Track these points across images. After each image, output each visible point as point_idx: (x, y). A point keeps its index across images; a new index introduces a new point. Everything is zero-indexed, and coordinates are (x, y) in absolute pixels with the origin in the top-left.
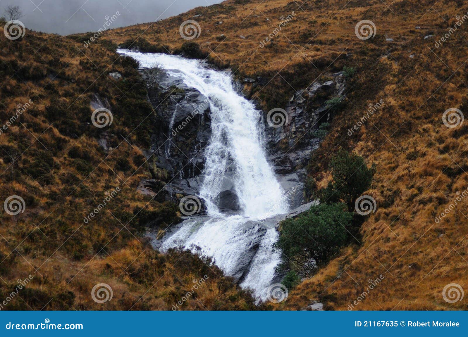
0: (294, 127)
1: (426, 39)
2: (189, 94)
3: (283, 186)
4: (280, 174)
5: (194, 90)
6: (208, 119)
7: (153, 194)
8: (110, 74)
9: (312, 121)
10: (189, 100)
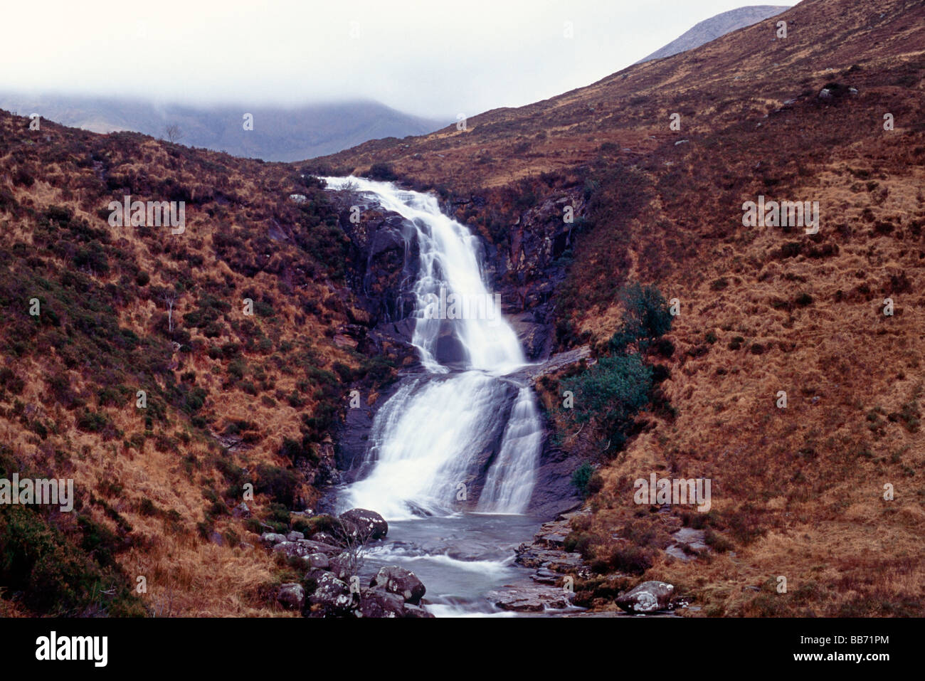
0: (523, 255)
1: (678, 145)
2: (389, 219)
3: (515, 328)
4: (509, 313)
5: (395, 213)
6: (415, 249)
7: (352, 343)
8: (292, 196)
9: (546, 247)
10: (392, 226)
